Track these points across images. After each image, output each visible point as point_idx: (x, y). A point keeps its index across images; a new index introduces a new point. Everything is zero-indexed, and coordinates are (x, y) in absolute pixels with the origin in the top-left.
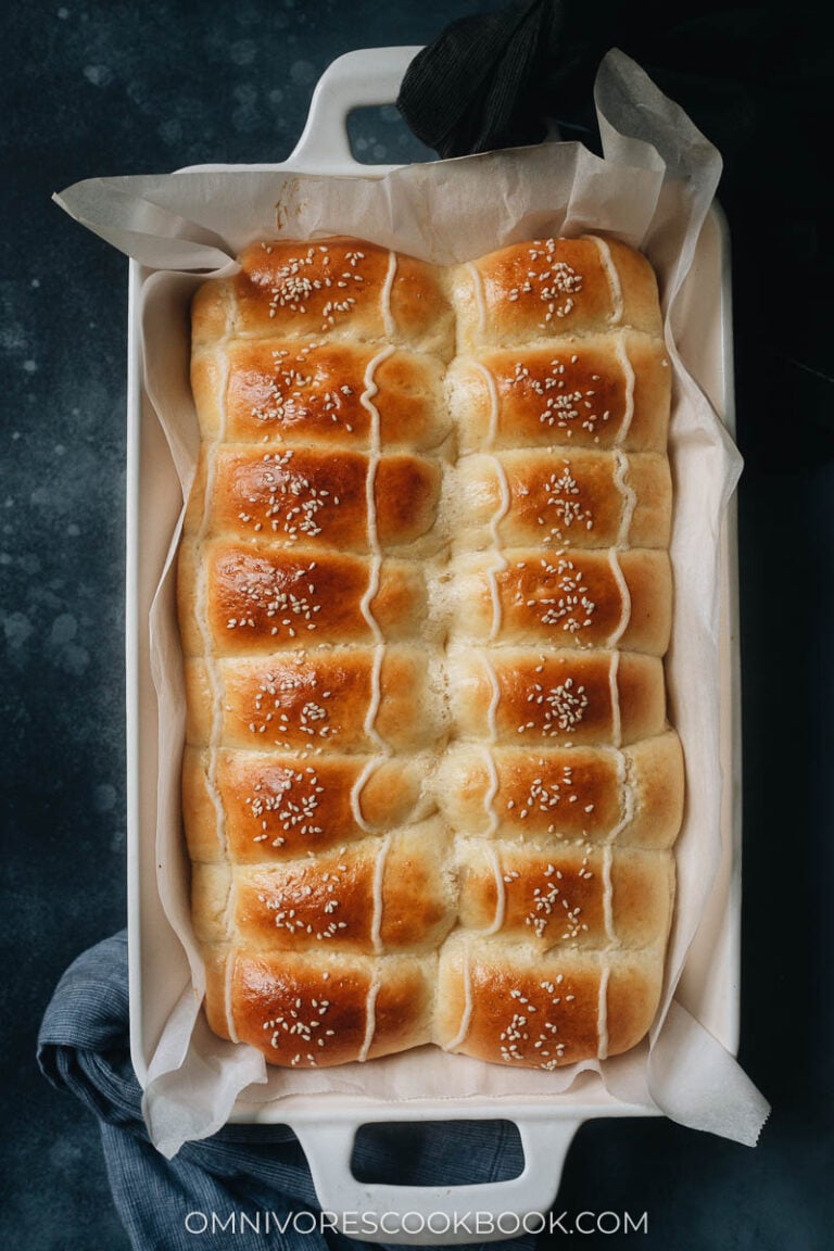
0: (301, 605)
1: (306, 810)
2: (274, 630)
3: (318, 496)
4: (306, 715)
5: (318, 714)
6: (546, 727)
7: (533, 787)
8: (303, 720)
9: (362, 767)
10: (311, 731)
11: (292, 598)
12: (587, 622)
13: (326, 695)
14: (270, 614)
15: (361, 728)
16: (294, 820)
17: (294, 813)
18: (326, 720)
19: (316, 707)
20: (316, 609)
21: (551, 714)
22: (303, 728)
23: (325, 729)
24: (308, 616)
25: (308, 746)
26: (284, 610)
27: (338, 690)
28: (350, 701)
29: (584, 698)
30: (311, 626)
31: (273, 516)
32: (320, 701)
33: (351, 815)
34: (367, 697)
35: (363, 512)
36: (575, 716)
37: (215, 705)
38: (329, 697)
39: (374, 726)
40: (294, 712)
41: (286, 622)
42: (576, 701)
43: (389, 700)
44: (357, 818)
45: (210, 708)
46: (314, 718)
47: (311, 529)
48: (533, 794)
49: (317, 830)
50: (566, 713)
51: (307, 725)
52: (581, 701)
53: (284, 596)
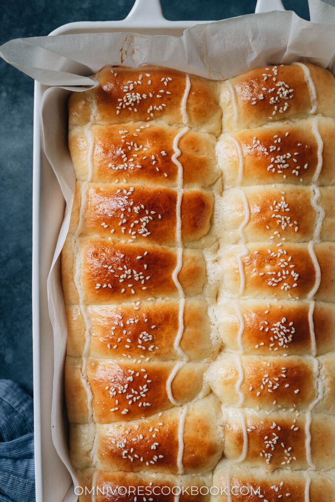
0: (139, 276)
1: (141, 393)
2: (123, 290)
3: (150, 214)
4: (141, 339)
5: (148, 338)
6: (272, 345)
7: (264, 379)
8: (140, 342)
9: (172, 367)
10: (144, 348)
11: (135, 272)
12: (295, 285)
13: (153, 327)
14: (121, 281)
15: (171, 346)
16: (135, 399)
17: (135, 395)
18: (152, 342)
19: (148, 334)
20: (148, 278)
21: (274, 338)
22: (140, 346)
23: (152, 347)
24: (143, 282)
25: (142, 356)
26: (129, 279)
27: (160, 324)
28: (167, 330)
29: (293, 329)
30: (144, 288)
31: (122, 225)
32: (150, 331)
33: (166, 395)
34: (176, 328)
35: (174, 223)
36: (288, 339)
37: (87, 333)
38: (155, 328)
39: (180, 345)
40: (135, 337)
41: (130, 286)
42: (288, 331)
43: (188, 330)
44: (170, 397)
45: (84, 335)
46: (146, 340)
47: (145, 233)
48: (264, 383)
49: (148, 404)
50: (282, 337)
51: (142, 345)
52: (291, 330)
53: (130, 270)
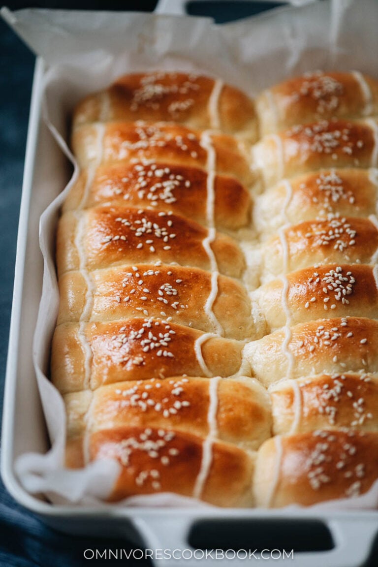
0: (162, 232)
1: (161, 341)
2: (140, 246)
3: (175, 179)
4: (163, 290)
5: (171, 291)
6: (326, 300)
7: (318, 331)
8: (160, 293)
9: (201, 335)
10: (166, 301)
11: (156, 226)
12: (352, 242)
13: (178, 281)
14: (137, 234)
15: (200, 308)
16: (152, 345)
17: (152, 340)
18: (177, 298)
19: (171, 287)
20: (172, 236)
21: (327, 288)
22: (160, 299)
23: (176, 303)
24: (166, 239)
25: (162, 313)
26: (149, 233)
27: (187, 281)
28: (196, 289)
29: (352, 278)
30: (167, 248)
31: (141, 189)
32: (174, 285)
33: (194, 355)
34: (209, 289)
35: (205, 195)
36: (347, 290)
37: (88, 294)
38: (181, 283)
39: (213, 309)
40: (154, 288)
41: (148, 242)
42: (346, 279)
43: (223, 295)
44: (199, 357)
46: (168, 293)
47: (169, 198)
48: (318, 334)
49: (170, 354)
50: (338, 287)
51: (163, 296)
52: (350, 279)
53: (149, 224)
